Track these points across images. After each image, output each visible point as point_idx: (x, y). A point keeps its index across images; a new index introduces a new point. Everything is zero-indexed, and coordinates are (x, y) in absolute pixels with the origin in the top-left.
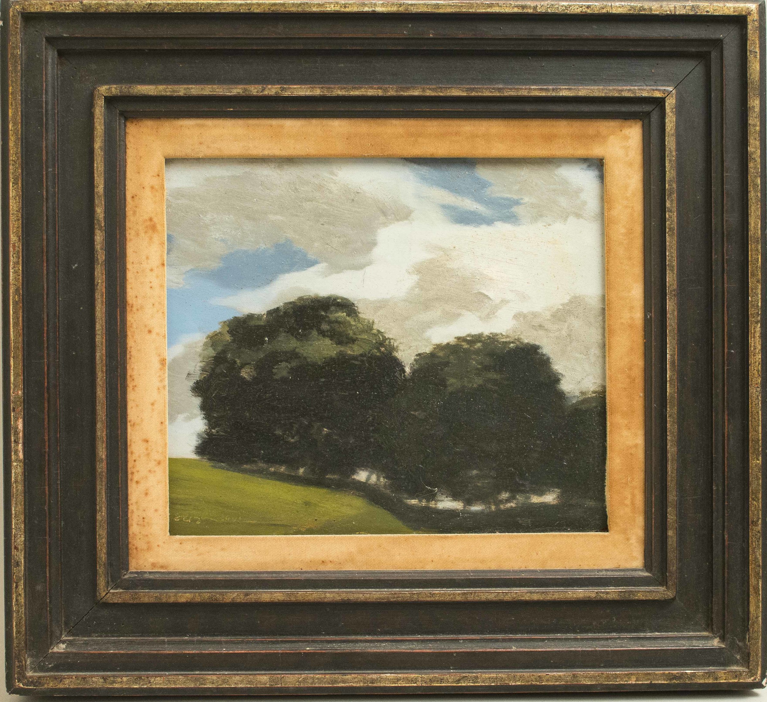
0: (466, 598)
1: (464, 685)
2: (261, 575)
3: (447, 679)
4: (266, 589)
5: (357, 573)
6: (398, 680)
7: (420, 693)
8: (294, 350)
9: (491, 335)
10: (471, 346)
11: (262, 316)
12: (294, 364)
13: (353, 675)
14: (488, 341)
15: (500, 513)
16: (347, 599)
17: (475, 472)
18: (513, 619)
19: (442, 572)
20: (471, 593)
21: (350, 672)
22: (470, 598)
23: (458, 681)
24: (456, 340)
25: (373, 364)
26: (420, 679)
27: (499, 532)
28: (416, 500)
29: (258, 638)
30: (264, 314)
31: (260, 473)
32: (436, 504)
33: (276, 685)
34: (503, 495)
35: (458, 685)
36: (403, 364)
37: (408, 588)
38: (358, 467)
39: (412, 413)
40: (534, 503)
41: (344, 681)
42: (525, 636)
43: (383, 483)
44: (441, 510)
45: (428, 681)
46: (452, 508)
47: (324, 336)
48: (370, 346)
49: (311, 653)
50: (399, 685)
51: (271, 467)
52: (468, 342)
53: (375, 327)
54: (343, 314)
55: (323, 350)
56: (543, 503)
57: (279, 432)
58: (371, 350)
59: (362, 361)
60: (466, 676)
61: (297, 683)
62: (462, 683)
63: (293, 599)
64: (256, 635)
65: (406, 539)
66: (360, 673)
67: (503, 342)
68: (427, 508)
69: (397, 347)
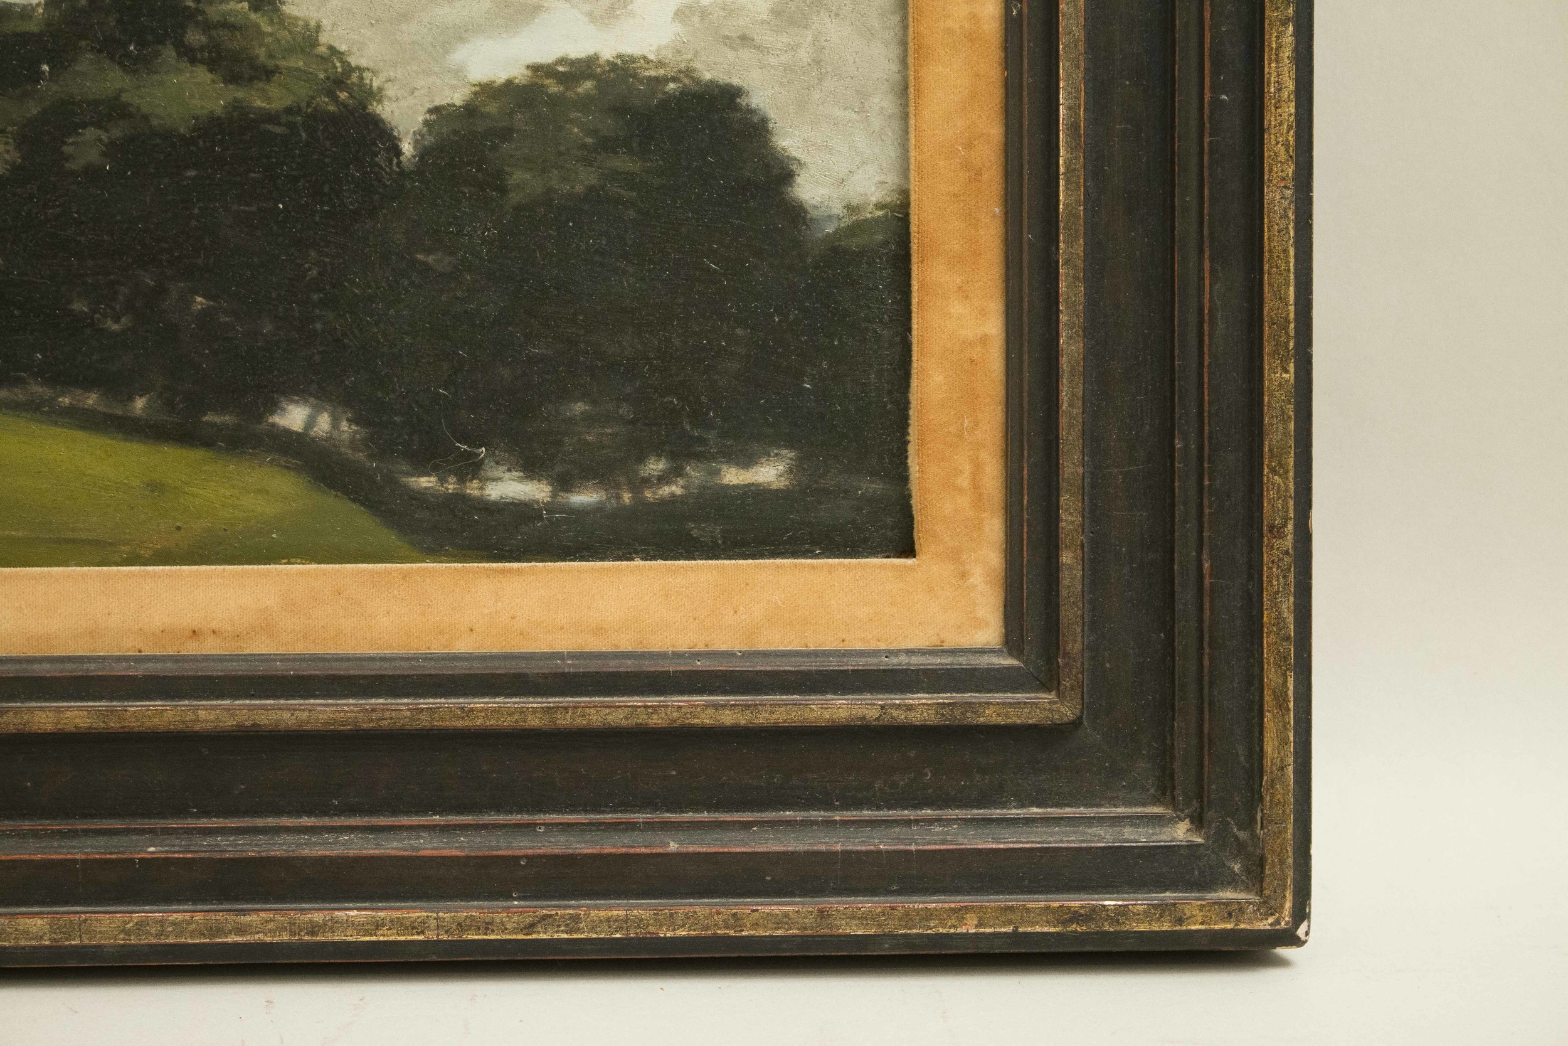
0: (554, 720)
1: (545, 937)
2: (36, 666)
3: (502, 923)
4: (46, 700)
5: (281, 661)
6: (378, 925)
7: (435, 958)
8: (117, 97)
9: (619, 62)
10: (567, 89)
11: (33, 9)
12: (117, 133)
13: (263, 915)
14: (612, 75)
15: (643, 511)
16: (253, 725)
17: (579, 407)
18: (674, 773)
19: (493, 657)
20: (566, 708)
21: (258, 906)
22: (564, 721)
23: (530, 928)
24: (529, 73)
25: (319, 133)
26: (433, 923)
27: (643, 559)
28: (432, 479)
29: (27, 825)
30: (38, 5)
31: (33, 408)
32: (481, 488)
33: (67, 939)
34: (652, 466)
35: (530, 937)
36: (396, 134)
37: (407, 696)
38: (284, 394)
39: (420, 257)
40: (728, 485)
41: (240, 931)
42: (705, 816)
43: (345, 436)
44: (495, 503)
45: (455, 927)
46: (522, 498)
47: (193, 61)
48: (311, 87)
49: (158, 859)
50: (381, 938)
51: (63, 394)
52: (561, 78)
53: (324, 38)
54: (240, 6)
55: (192, 96)
56: (753, 485)
57: (80, 306)
58: (313, 98)
59: (291, 126)
60: (550, 916)
61: (122, 936)
62: (539, 932)
63: (114, 725)
64: (22, 817)
65: (405, 576)
66: (282, 910)
67: (650, 78)
68: (461, 498)
69: (380, 89)
